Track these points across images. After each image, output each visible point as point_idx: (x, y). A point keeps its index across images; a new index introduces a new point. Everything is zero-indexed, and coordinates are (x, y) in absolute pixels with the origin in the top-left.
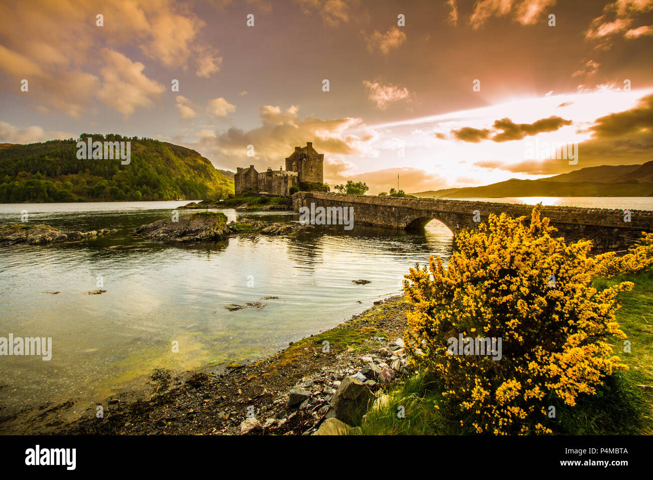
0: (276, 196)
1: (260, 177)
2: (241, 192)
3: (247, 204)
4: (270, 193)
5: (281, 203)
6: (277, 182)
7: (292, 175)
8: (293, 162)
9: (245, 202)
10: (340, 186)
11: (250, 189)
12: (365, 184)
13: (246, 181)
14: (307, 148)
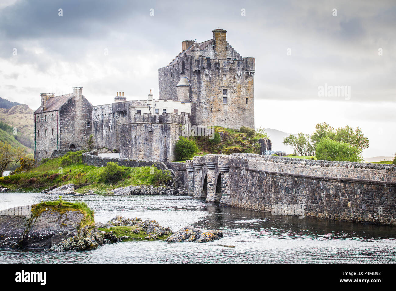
0: (144, 164)
1: (96, 116)
2: (50, 153)
3: (71, 183)
4: (127, 155)
5: (155, 181)
6: (143, 128)
7: (176, 111)
8: (179, 79)
9: (66, 178)
10: (298, 137)
11: (73, 146)
12: (358, 131)
13: (63, 128)
14: (213, 43)
